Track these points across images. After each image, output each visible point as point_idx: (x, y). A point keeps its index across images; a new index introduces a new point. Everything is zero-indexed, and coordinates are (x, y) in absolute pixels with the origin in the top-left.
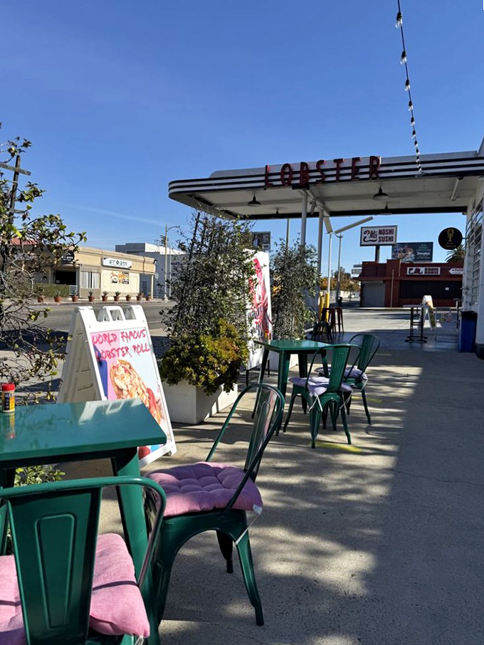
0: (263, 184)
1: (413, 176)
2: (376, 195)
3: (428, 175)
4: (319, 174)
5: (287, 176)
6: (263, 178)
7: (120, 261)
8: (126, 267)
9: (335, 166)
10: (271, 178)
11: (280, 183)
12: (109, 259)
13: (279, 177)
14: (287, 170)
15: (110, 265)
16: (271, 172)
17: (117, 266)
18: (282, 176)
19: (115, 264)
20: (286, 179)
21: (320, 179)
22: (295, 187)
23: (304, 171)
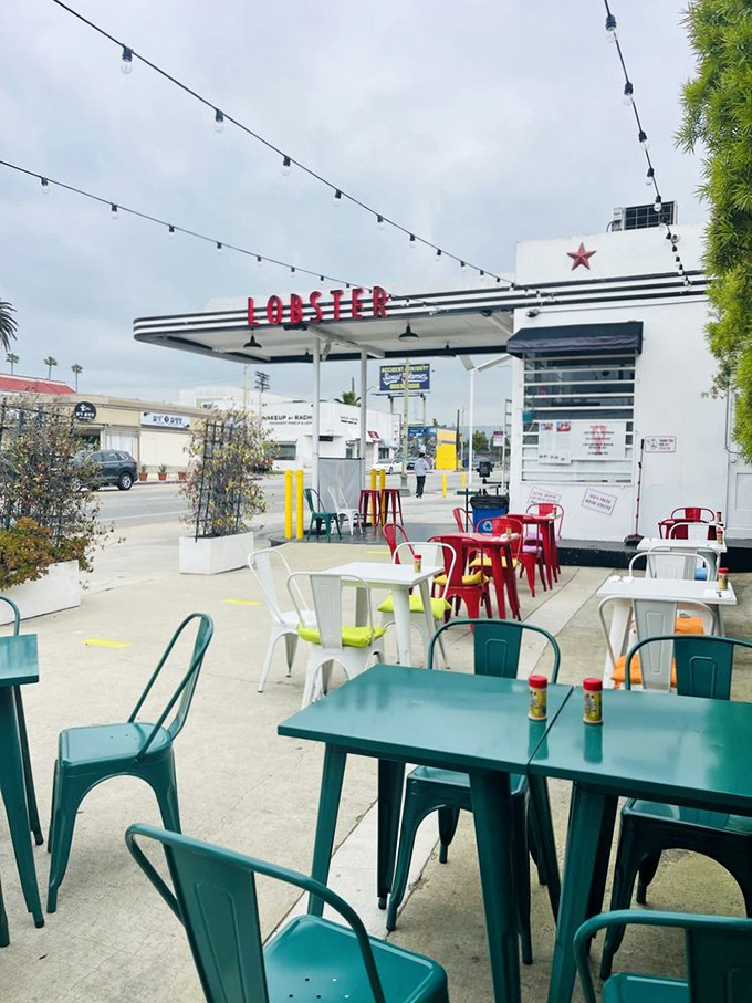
0: (246, 323)
1: (427, 313)
2: (402, 336)
3: (444, 312)
4: (312, 310)
5: (275, 313)
6: (246, 315)
7: (170, 416)
8: (181, 426)
9: (331, 299)
10: (256, 314)
11: (266, 322)
12: (152, 415)
13: (265, 314)
14: (275, 305)
15: (154, 424)
16: (256, 306)
17: (166, 425)
18: (270, 313)
19: (162, 423)
20: (274, 317)
21: (314, 317)
22: (287, 327)
23: (296, 306)
